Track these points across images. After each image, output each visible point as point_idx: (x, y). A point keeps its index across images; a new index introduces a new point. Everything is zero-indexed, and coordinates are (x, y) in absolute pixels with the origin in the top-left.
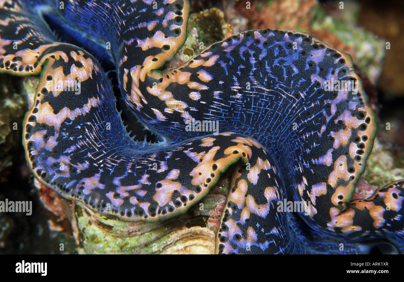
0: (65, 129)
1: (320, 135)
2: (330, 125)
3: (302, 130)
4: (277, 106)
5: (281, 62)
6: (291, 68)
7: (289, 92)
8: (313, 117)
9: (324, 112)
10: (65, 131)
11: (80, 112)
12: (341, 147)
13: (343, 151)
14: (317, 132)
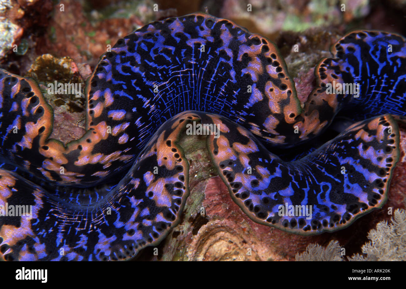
0: (38, 229)
1: (234, 81)
2: (237, 66)
3: (214, 89)
4: (181, 87)
5: (156, 51)
6: (167, 49)
7: (182, 68)
8: (216, 71)
9: (223, 60)
10: (40, 230)
11: (37, 208)
12: (260, 77)
13: (264, 78)
14: (229, 81)
